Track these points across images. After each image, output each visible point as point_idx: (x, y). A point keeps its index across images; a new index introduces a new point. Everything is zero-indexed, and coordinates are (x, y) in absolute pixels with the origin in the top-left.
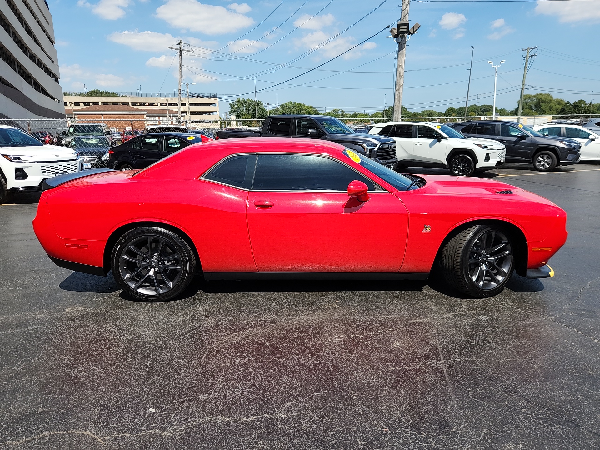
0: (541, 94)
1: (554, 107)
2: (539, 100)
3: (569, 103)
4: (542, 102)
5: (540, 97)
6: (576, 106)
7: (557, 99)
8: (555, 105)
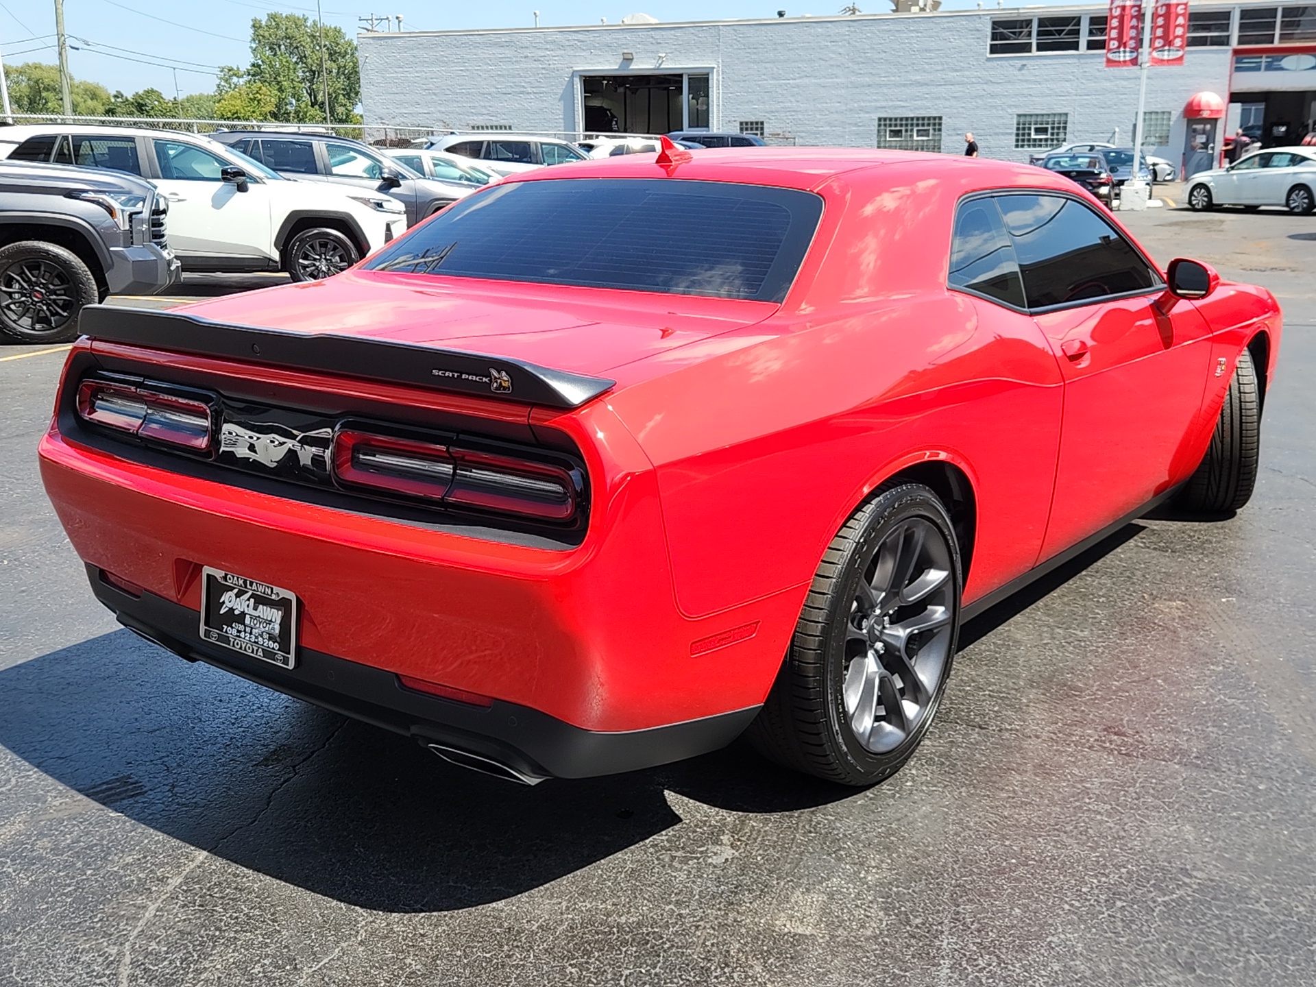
0: (37, 67)
1: (82, 105)
2: (37, 82)
3: (122, 96)
4: (47, 89)
5: (36, 74)
6: (143, 105)
7: (84, 83)
8: (85, 101)
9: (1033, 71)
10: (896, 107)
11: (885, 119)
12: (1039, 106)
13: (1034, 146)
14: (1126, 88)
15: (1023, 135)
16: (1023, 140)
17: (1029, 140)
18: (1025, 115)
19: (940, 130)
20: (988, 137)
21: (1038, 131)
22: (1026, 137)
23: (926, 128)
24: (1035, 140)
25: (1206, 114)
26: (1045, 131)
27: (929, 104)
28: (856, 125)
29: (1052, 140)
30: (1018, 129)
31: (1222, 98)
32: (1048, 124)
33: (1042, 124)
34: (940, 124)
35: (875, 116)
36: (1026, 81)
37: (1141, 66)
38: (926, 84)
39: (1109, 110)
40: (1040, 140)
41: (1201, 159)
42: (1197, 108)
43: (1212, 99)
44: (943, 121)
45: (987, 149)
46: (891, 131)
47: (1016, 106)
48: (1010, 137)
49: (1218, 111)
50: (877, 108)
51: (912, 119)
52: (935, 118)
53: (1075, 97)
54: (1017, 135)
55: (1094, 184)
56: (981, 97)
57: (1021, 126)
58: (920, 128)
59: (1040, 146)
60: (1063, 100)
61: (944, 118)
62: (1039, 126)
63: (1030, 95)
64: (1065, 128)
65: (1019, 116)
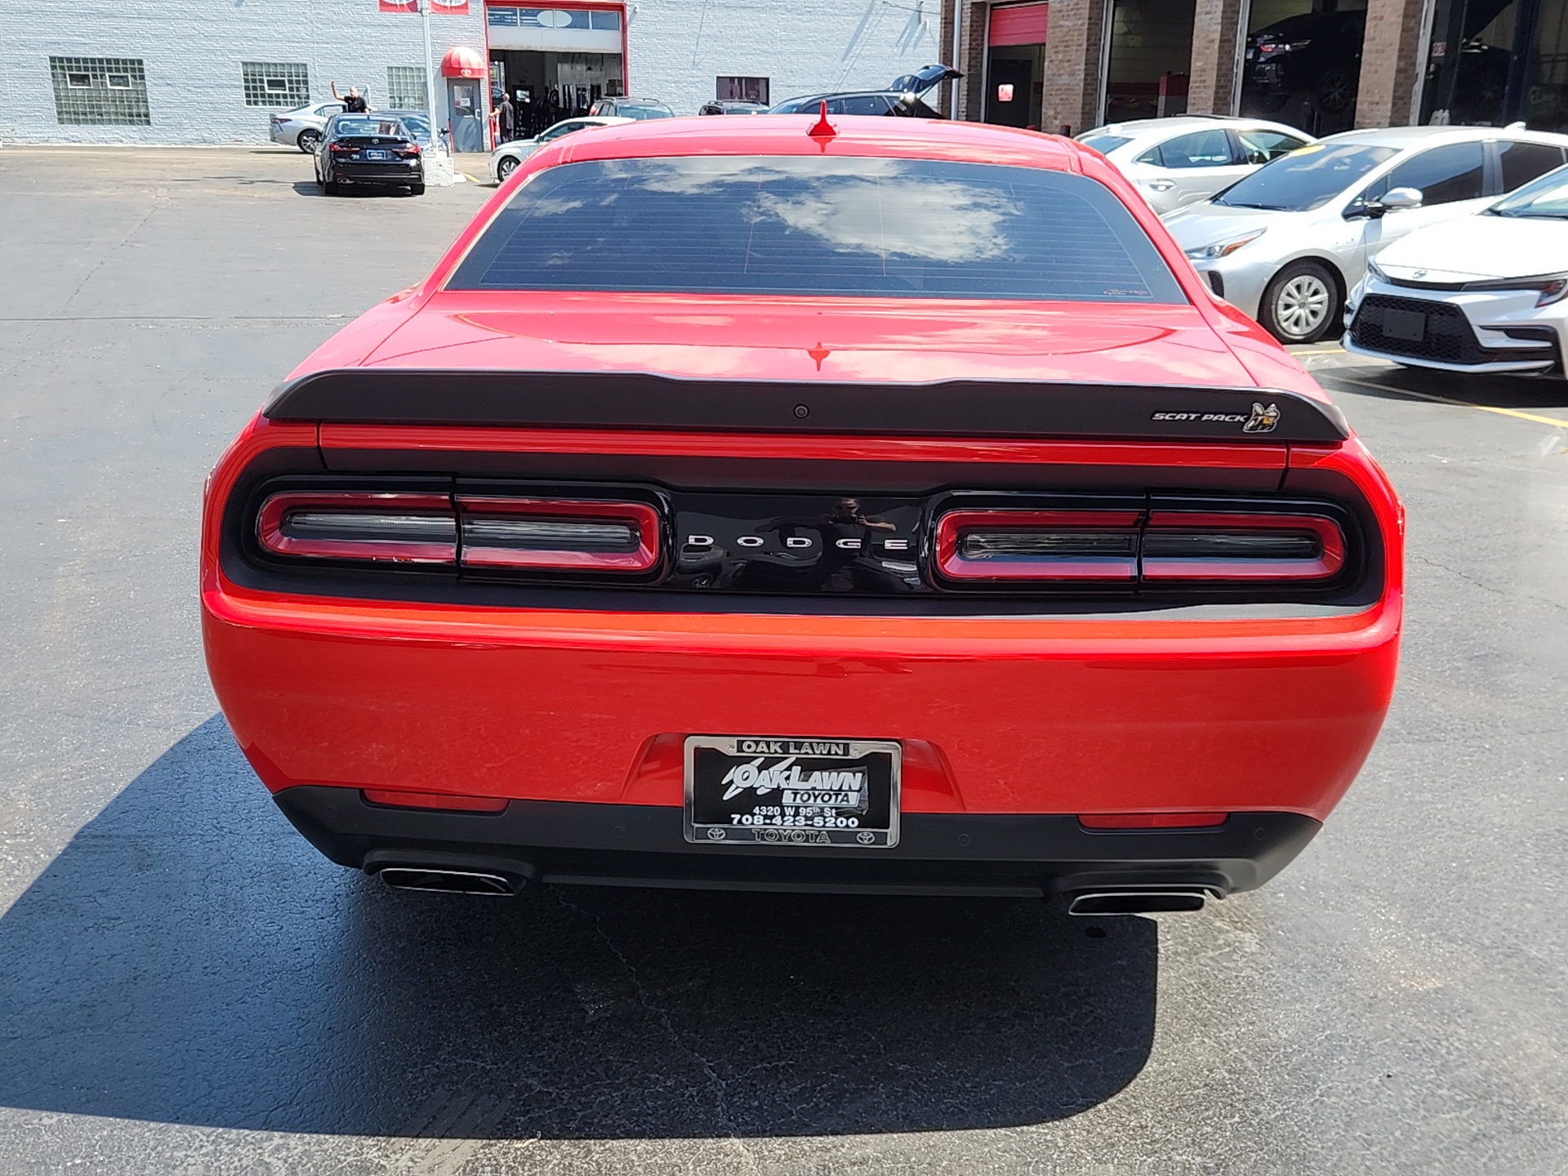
9: (254, 9)
10: (74, 44)
11: (61, 60)
12: (270, 53)
13: (271, 103)
14: (371, 37)
15: (255, 88)
16: (255, 96)
17: (263, 96)
18: (253, 64)
19: (142, 77)
20: (209, 90)
21: (271, 84)
22: (259, 92)
23: (122, 74)
24: (270, 96)
25: (467, 74)
26: (281, 84)
27: (121, 43)
28: (18, 65)
29: (292, 97)
30: (246, 81)
31: (482, 55)
32: (284, 76)
33: (277, 76)
34: (141, 70)
35: (45, 55)
36: (247, 20)
37: (421, 12)
38: (112, 16)
39: (356, 64)
40: (278, 96)
41: (469, 126)
42: (457, 66)
43: (473, 58)
44: (145, 67)
45: (210, 105)
46: (70, 75)
47: (239, 52)
48: (238, 90)
49: (480, 71)
50: (47, 43)
51: (101, 61)
52: (132, 62)
53: (312, 45)
54: (247, 88)
55: (402, 155)
56: (191, 37)
57: (250, 77)
58: (115, 74)
59: (279, 103)
60: (297, 47)
61: (145, 62)
62: (272, 78)
63: (256, 38)
64: (306, 82)
65: (245, 64)
